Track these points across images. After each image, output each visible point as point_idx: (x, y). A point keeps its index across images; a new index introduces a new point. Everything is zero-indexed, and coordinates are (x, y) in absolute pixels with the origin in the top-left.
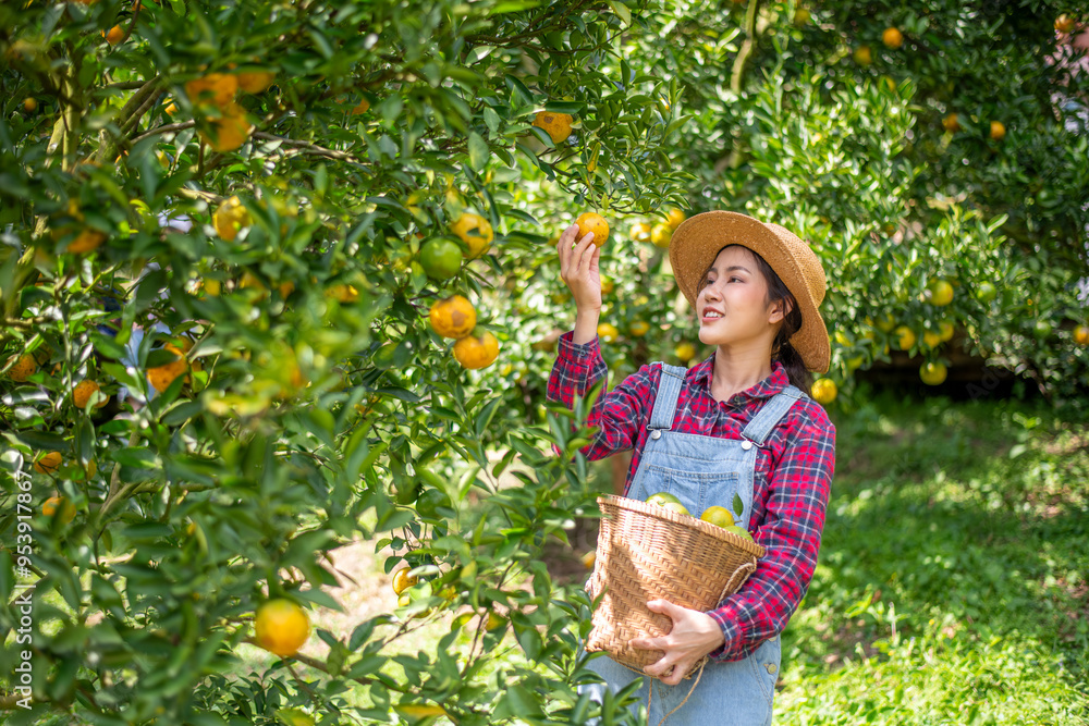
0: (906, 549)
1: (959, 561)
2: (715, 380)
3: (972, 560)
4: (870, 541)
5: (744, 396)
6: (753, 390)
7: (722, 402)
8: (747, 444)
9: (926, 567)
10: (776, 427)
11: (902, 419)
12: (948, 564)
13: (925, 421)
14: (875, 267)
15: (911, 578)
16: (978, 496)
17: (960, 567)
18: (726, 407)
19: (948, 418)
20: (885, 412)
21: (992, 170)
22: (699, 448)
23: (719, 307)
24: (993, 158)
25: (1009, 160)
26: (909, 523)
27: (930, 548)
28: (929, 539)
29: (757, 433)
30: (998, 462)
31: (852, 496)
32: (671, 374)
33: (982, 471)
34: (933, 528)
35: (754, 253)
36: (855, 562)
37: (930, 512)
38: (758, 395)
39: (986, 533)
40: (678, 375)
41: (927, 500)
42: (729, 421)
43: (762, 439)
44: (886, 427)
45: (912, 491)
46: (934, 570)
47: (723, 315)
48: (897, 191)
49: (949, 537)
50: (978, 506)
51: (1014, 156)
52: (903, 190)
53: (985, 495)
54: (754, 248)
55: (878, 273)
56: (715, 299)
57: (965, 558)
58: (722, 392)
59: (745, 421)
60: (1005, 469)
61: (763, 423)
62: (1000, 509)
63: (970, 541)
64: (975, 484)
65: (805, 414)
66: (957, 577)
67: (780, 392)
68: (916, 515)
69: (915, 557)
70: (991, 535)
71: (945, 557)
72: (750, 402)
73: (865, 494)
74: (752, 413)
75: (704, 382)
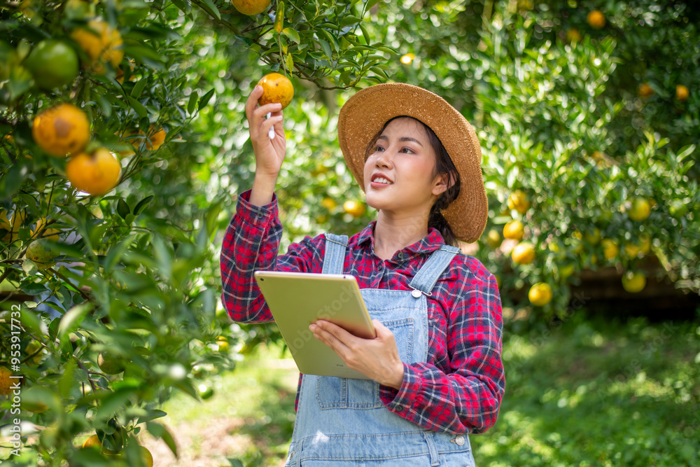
0: (614, 433)
1: (658, 443)
2: (377, 242)
3: (668, 442)
4: (584, 426)
5: (408, 252)
6: (416, 246)
7: (386, 261)
8: (417, 293)
9: (630, 447)
10: (439, 281)
11: (611, 335)
12: (648, 444)
13: (629, 336)
14: (582, 184)
15: (618, 456)
16: (671, 392)
17: (658, 448)
18: (391, 265)
19: (646, 333)
20: (598, 329)
21: (679, 123)
22: (370, 300)
23: (389, 174)
24: (679, 115)
25: (692, 117)
26: (614, 413)
27: (634, 432)
28: (633, 424)
29: (424, 283)
30: (685, 365)
31: (572, 392)
32: (334, 242)
33: (674, 372)
34: (636, 416)
35: (427, 127)
36: (572, 443)
37: (632, 404)
38: (420, 250)
39: (679, 421)
40: (342, 243)
41: (631, 394)
42: (394, 276)
43: (430, 289)
44: (598, 340)
45: (617, 387)
46: (637, 449)
47: (392, 183)
48: (600, 123)
49: (648, 424)
50: (672, 400)
51: (696, 113)
52: (605, 122)
53: (677, 391)
54: (428, 122)
55: (584, 190)
56: (385, 166)
57: (663, 440)
58: (386, 252)
59: (410, 276)
60: (691, 371)
61: (429, 273)
62: (689, 402)
63: (666, 426)
64: (668, 381)
65: (466, 267)
66: (656, 456)
67: (439, 249)
68: (621, 406)
69: (621, 440)
70: (683, 422)
71: (646, 438)
72: (413, 257)
73: (582, 390)
74: (416, 268)
75: (367, 245)
